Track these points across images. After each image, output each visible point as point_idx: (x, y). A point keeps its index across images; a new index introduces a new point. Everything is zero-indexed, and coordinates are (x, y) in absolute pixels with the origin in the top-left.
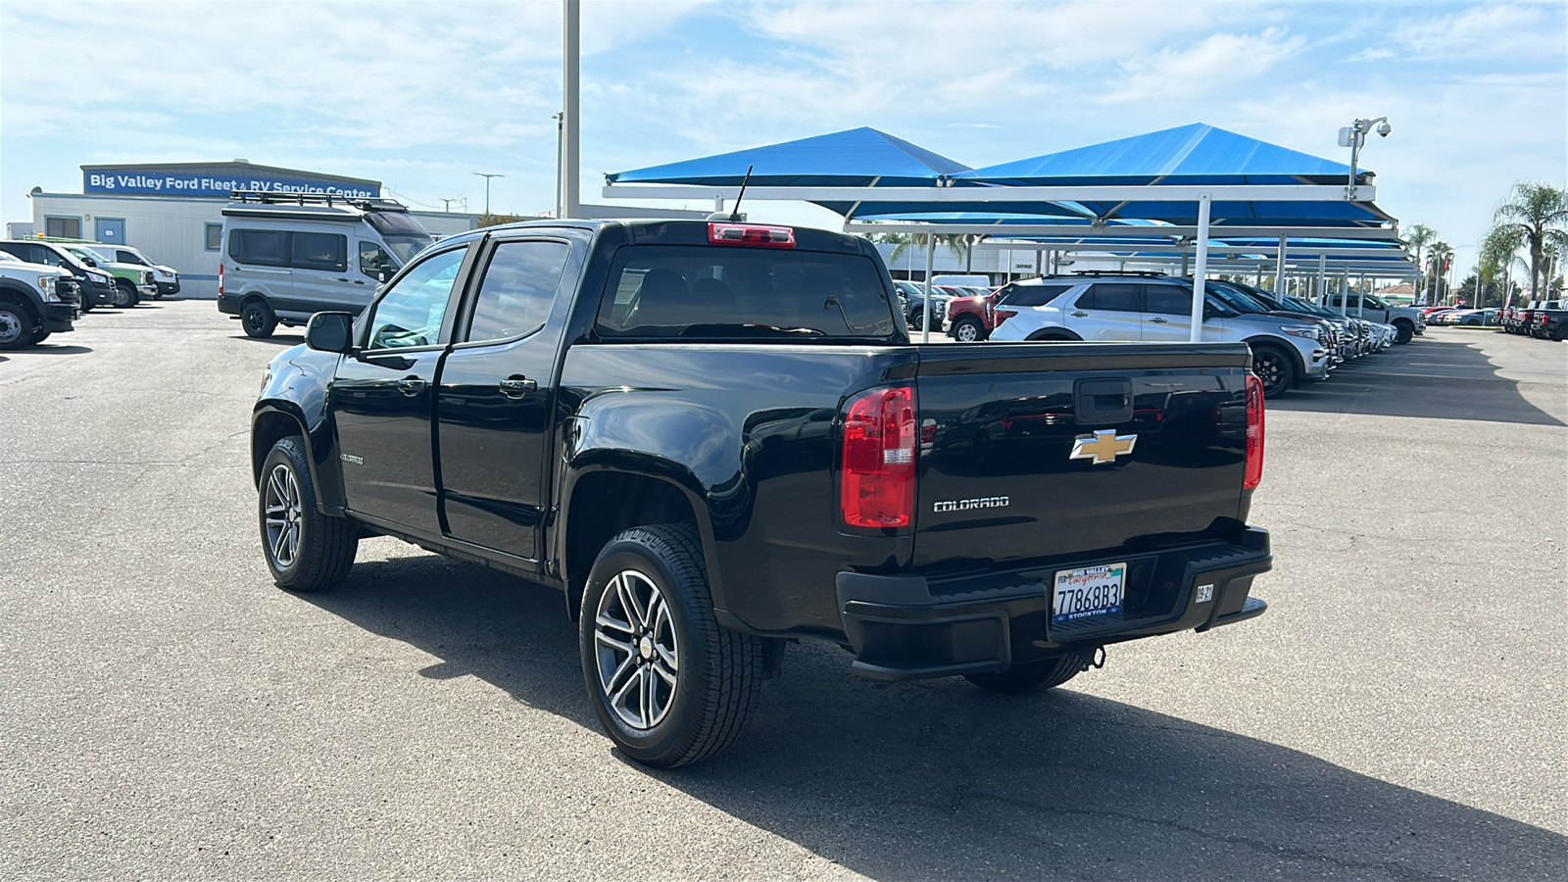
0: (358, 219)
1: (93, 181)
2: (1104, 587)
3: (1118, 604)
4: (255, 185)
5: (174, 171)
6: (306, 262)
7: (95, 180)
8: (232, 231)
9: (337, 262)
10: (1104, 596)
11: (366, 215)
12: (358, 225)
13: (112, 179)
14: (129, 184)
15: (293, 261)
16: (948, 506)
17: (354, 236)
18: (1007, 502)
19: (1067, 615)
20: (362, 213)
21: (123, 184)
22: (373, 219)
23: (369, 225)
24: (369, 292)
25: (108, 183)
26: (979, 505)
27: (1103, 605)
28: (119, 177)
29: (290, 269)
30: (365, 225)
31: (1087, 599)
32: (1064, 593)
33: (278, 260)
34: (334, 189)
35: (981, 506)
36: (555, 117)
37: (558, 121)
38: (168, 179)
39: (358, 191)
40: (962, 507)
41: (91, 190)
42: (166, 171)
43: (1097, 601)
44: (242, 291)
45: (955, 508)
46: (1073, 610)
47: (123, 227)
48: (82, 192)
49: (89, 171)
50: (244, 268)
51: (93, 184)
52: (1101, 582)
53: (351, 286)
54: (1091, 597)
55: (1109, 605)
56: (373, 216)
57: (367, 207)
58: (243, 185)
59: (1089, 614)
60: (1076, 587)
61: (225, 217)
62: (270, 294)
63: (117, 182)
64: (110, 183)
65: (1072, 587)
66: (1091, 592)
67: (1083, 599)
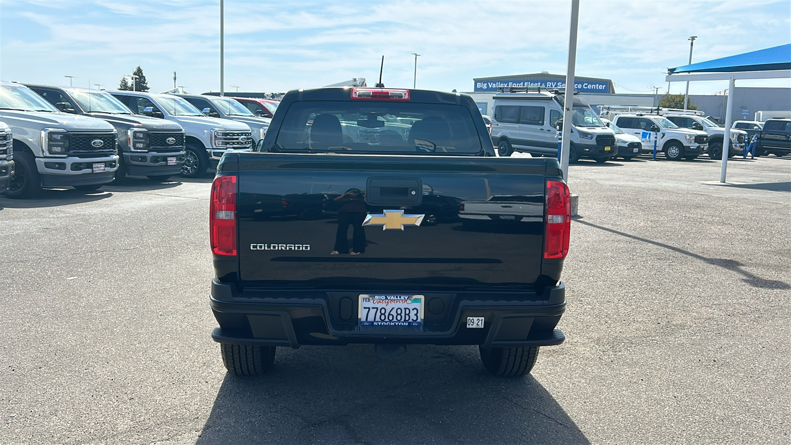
0: (551, 99)
1: (478, 85)
2: (405, 309)
3: (418, 321)
4: (549, 84)
5: (512, 79)
6: (527, 121)
7: (479, 85)
8: (496, 107)
9: (539, 120)
10: (405, 314)
11: (555, 96)
12: (551, 101)
13: (486, 84)
14: (493, 87)
15: (521, 121)
16: (261, 247)
17: (548, 107)
18: (309, 249)
19: (372, 323)
20: (553, 95)
21: (490, 87)
22: (558, 98)
23: (556, 101)
24: (553, 135)
25: (484, 86)
26: (286, 248)
27: (405, 320)
28: (489, 83)
29: (519, 124)
30: (554, 102)
31: (389, 314)
32: (369, 308)
33: (514, 120)
34: (587, 84)
35: (288, 249)
36: (689, 39)
37: (690, 41)
38: (510, 83)
39: (599, 85)
40: (272, 248)
41: (476, 89)
42: (509, 79)
43: (399, 316)
44: (498, 135)
45: (266, 249)
46: (378, 319)
47: (486, 106)
48: (473, 91)
49: (477, 81)
50: (500, 124)
51: (478, 87)
52: (403, 305)
53: (545, 133)
54: (394, 313)
55: (411, 320)
56: (558, 97)
57: (556, 92)
58: (543, 84)
59: (393, 324)
60: (380, 306)
61: (494, 100)
62: (510, 136)
63: (488, 86)
64: (485, 87)
65: (376, 305)
66: (394, 310)
67: (387, 314)
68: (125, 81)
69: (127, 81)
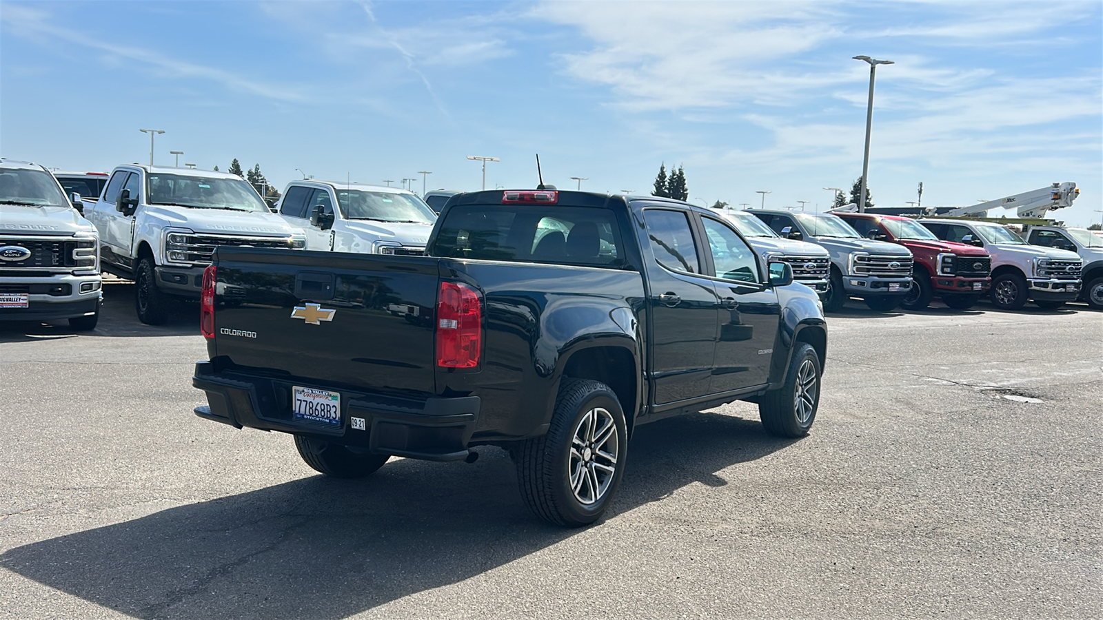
2: (327, 405)
10: (327, 411)
18: (256, 336)
19: (303, 415)
27: (327, 417)
31: (316, 409)
32: (301, 401)
35: (243, 335)
40: (234, 333)
43: (323, 412)
46: (307, 413)
52: (326, 402)
54: (319, 408)
55: (331, 418)
59: (318, 419)
60: (309, 399)
65: (306, 399)
66: (319, 405)
67: (314, 409)
68: (841, 196)
69: (844, 196)
